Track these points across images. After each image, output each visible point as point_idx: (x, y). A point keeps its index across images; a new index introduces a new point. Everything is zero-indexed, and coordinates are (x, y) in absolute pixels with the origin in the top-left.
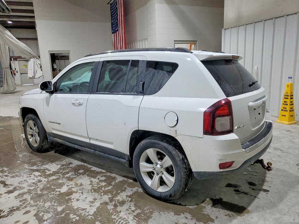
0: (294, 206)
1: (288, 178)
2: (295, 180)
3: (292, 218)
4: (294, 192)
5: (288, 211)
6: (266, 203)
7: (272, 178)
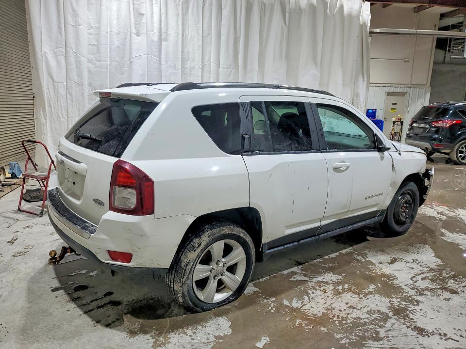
0: (9, 292)
1: (46, 327)
2: (34, 330)
3: (4, 281)
4: (22, 309)
5: (12, 285)
6: (42, 278)
7: (68, 310)
